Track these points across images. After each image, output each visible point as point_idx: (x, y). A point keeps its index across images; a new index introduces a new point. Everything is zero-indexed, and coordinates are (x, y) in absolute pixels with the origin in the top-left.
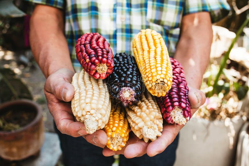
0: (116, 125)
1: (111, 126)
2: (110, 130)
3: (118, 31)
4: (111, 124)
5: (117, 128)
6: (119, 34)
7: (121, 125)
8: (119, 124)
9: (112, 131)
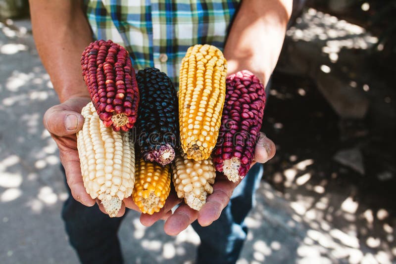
0: (149, 180)
1: (142, 182)
2: (140, 188)
3: (153, 7)
4: (142, 179)
5: (150, 183)
6: (155, 13)
7: (156, 178)
8: (152, 177)
9: (144, 189)
